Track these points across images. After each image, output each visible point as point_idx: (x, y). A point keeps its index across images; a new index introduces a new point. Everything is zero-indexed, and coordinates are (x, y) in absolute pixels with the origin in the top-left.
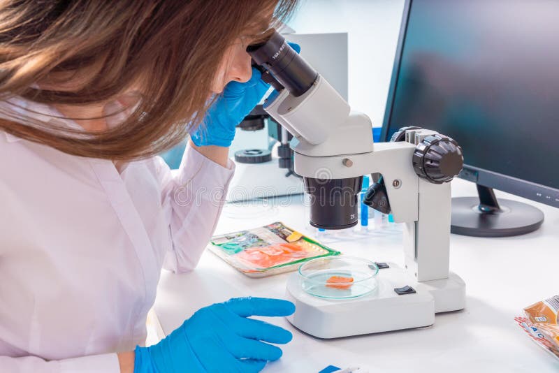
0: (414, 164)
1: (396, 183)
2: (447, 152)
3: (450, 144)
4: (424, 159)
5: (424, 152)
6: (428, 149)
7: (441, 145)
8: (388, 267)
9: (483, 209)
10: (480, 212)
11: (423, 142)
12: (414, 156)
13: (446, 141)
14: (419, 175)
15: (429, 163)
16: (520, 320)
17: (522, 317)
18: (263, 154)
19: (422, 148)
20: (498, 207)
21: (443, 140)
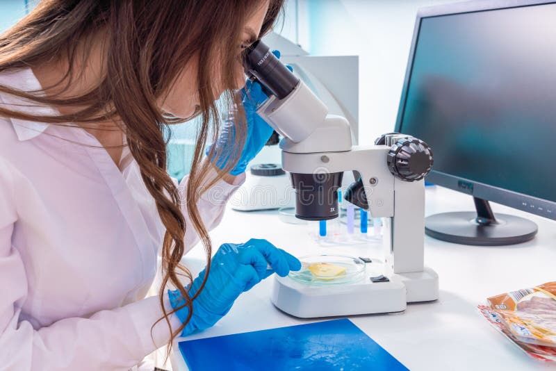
0: (389, 163)
1: (373, 181)
2: (415, 151)
3: (420, 145)
4: (396, 158)
5: (396, 152)
6: (399, 150)
7: (412, 146)
8: (370, 262)
9: (480, 221)
10: (478, 224)
11: (396, 143)
12: (388, 156)
13: (417, 143)
14: (393, 174)
15: (400, 162)
16: (483, 308)
17: (486, 305)
18: (278, 168)
19: (395, 148)
20: (494, 220)
21: (414, 142)
